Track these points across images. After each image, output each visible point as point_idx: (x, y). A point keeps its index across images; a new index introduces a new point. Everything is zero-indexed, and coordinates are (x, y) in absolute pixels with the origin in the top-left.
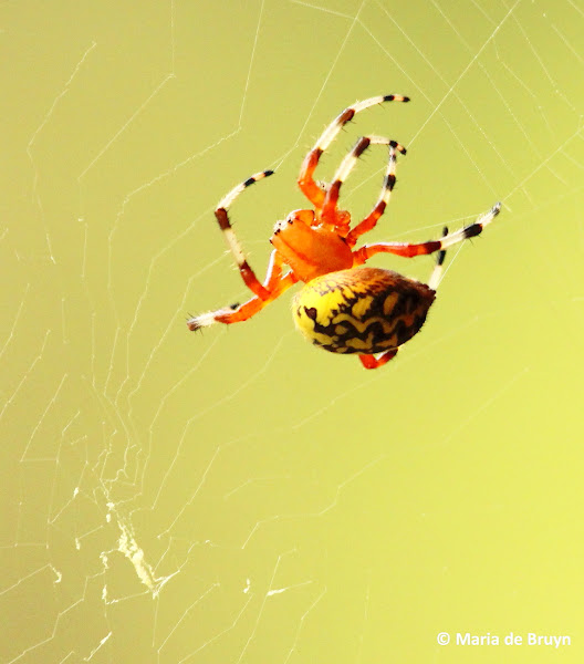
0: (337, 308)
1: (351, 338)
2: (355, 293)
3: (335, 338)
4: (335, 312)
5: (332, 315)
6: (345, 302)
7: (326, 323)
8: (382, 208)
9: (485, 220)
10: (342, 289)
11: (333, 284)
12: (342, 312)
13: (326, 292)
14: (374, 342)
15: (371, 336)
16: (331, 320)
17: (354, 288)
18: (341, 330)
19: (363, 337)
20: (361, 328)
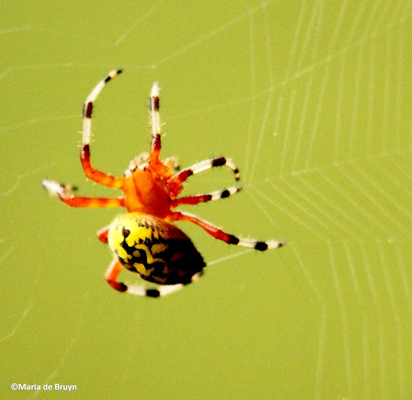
0: (144, 239)
1: (139, 262)
2: (160, 236)
3: (130, 257)
4: (141, 241)
5: (138, 242)
6: (151, 239)
7: (130, 244)
8: (208, 198)
9: (272, 244)
10: (153, 230)
11: (149, 223)
12: (145, 243)
13: (143, 226)
14: (152, 274)
15: (153, 269)
16: (136, 244)
17: (161, 233)
18: (136, 253)
19: (147, 266)
20: (150, 260)
